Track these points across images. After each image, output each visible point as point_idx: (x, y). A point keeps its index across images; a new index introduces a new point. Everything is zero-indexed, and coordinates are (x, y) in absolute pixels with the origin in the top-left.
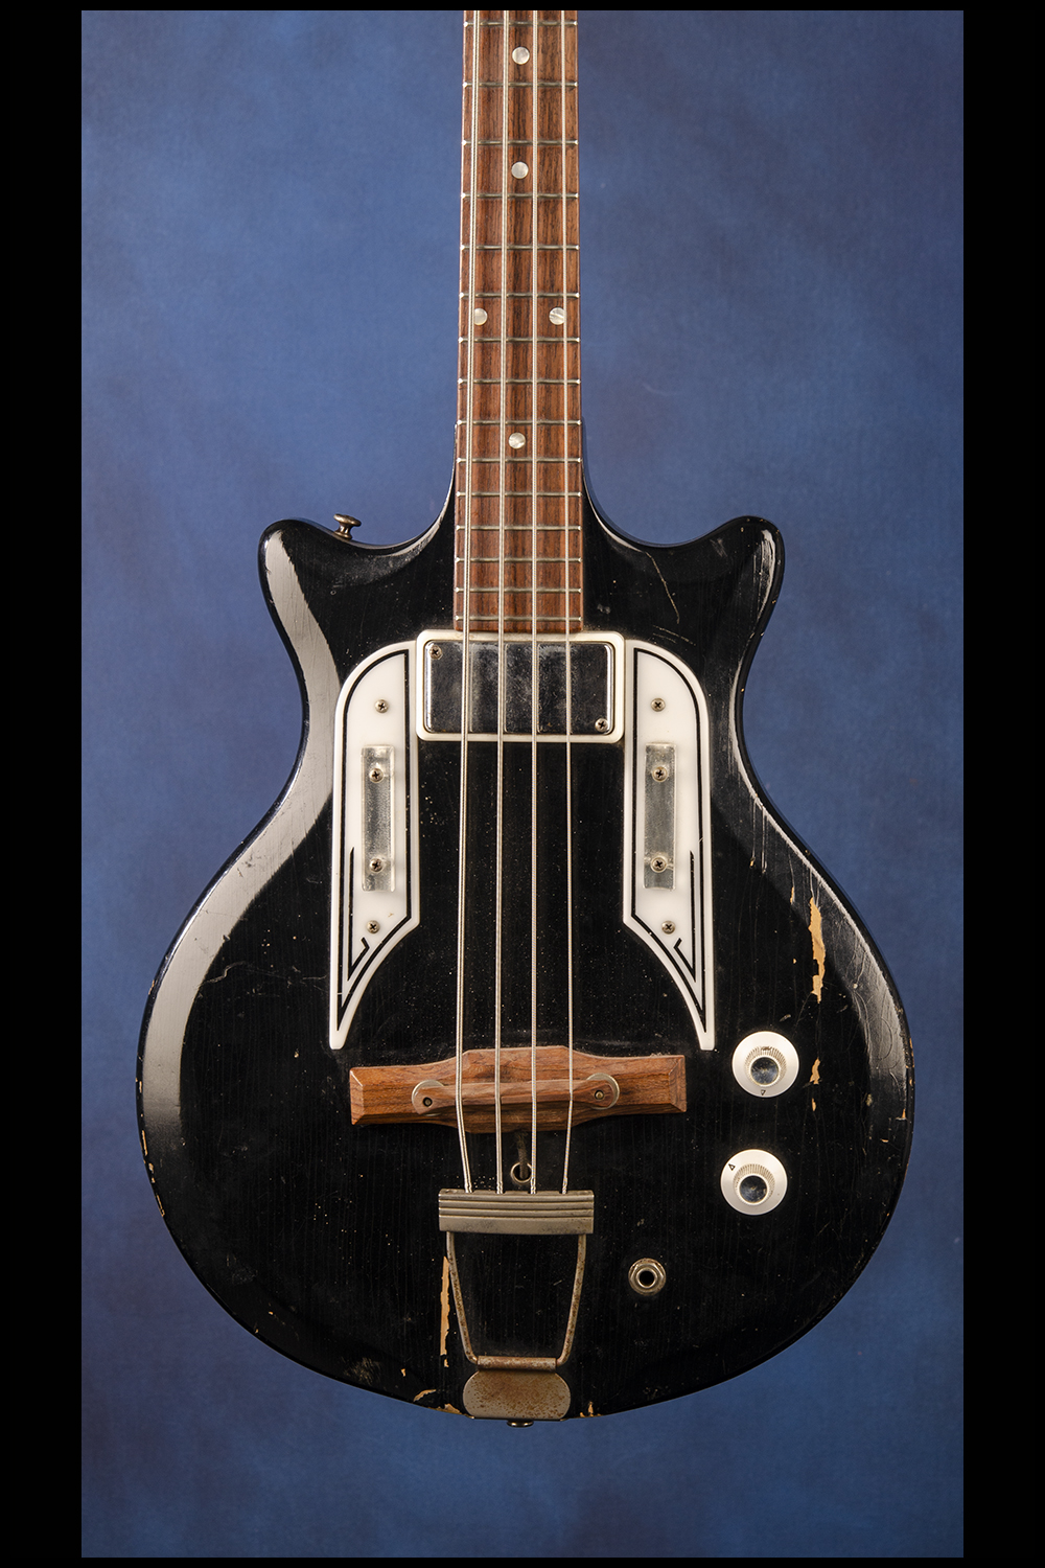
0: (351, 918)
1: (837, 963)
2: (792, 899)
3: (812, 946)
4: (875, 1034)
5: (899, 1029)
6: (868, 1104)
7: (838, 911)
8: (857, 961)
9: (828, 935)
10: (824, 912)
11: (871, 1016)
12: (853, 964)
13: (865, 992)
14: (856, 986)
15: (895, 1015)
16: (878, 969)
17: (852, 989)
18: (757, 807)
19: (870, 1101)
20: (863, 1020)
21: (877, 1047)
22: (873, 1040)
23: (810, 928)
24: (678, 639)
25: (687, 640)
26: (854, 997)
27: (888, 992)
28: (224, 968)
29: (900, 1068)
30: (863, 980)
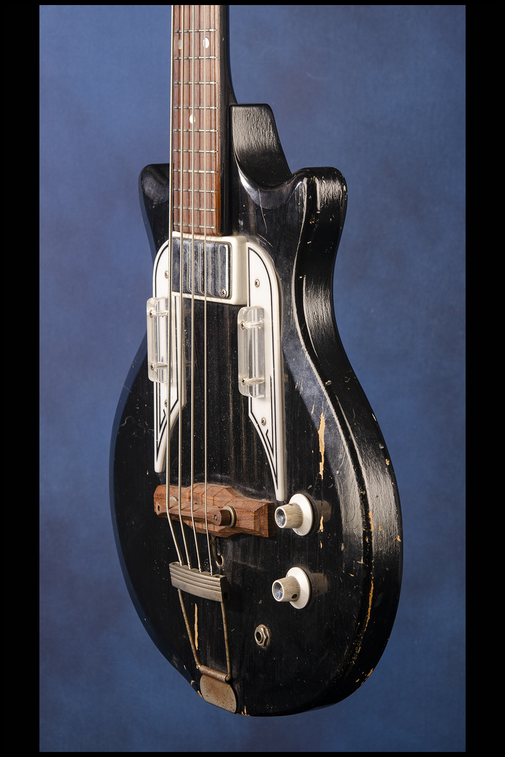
0: (160, 396)
1: (329, 456)
2: (312, 412)
3: (319, 443)
4: (346, 505)
5: (360, 504)
6: (342, 549)
7: (335, 423)
8: (340, 456)
9: (327, 438)
10: (327, 422)
11: (344, 493)
12: (338, 458)
13: (343, 477)
14: (338, 472)
15: (358, 495)
16: (351, 463)
17: (336, 474)
18: (303, 351)
19: (343, 548)
20: (340, 495)
21: (347, 513)
22: (345, 509)
23: (319, 432)
24: (267, 244)
25: (270, 244)
26: (336, 480)
27: (355, 479)
28: (125, 419)
29: (359, 530)
30: (342, 469)
